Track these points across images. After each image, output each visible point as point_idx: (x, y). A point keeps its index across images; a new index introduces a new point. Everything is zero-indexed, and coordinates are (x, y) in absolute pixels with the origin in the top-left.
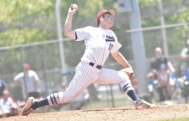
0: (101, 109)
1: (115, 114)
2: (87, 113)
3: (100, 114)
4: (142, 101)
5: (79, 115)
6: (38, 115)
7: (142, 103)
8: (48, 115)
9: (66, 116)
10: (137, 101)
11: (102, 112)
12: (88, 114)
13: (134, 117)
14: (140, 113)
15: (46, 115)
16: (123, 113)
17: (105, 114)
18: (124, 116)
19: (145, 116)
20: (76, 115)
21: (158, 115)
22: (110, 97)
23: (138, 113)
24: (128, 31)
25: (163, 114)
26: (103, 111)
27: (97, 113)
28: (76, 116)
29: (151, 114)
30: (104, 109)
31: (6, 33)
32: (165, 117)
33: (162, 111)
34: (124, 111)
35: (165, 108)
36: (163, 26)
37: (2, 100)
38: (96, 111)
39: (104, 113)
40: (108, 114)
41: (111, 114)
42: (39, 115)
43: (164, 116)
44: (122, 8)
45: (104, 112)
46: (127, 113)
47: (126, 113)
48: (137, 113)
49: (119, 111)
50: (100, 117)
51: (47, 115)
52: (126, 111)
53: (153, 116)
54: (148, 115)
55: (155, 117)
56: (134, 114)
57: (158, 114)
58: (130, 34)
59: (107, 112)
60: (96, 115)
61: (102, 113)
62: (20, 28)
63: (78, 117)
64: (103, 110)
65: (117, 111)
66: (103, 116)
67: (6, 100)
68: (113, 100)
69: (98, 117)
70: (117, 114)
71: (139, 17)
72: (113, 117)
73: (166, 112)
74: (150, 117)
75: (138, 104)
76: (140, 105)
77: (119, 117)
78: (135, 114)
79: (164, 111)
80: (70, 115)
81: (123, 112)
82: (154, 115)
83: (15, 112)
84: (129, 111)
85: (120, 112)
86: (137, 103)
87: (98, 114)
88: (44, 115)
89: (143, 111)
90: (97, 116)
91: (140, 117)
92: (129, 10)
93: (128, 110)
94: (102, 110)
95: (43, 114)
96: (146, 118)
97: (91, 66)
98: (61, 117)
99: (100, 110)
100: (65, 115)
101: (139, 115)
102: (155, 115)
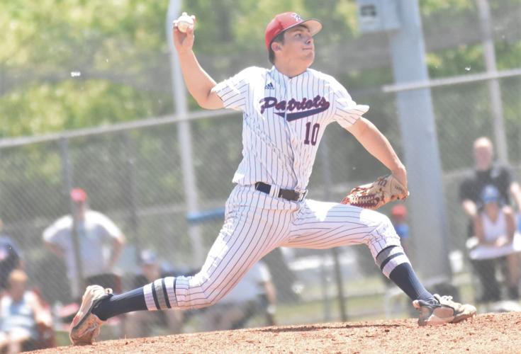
0: (316, 325)
1: (361, 340)
2: (275, 335)
3: (316, 340)
4: (435, 298)
5: (250, 342)
6: (127, 344)
7: (437, 306)
8: (156, 343)
9: (212, 347)
10: (421, 301)
11: (320, 332)
12: (278, 341)
13: (419, 348)
14: (436, 337)
15: (151, 344)
16: (385, 336)
17: (330, 340)
18: (388, 344)
19: (453, 344)
20: (243, 344)
21: (492, 340)
22: (332, 291)
23: (431, 337)
24: (387, 89)
25: (505, 338)
26: (325, 330)
27: (305, 337)
28: (242, 347)
29: (470, 339)
30: (326, 325)
31: (14, 97)
32: (513, 348)
33: (502, 330)
34: (388, 331)
35: (513, 322)
36: (493, 73)
37: (7, 301)
38: (302, 329)
39: (327, 337)
40: (340, 339)
41: (347, 339)
42: (131, 344)
43: (510, 344)
44: (368, 19)
45: (326, 334)
46: (397, 336)
47: (394, 336)
48: (428, 335)
49: (372, 331)
50: (316, 348)
51: (153, 342)
52: (392, 329)
53: (476, 345)
54: (461, 343)
55: (481, 347)
56: (419, 338)
57: (490, 340)
58: (392, 96)
59: (335, 333)
60: (303, 342)
61: (319, 337)
62: (54, 81)
63: (248, 348)
64: (325, 328)
65: (367, 332)
66: (324, 346)
67: (18, 301)
68: (341, 299)
69: (310, 348)
70: (365, 339)
71: (421, 45)
72: (354, 348)
73: (516, 334)
74: (466, 347)
75: (425, 309)
76: (431, 312)
77: (372, 348)
78: (421, 340)
79: (507, 331)
80: (225, 344)
81: (385, 333)
82: (477, 341)
83: (46, 336)
84: (402, 331)
85: (374, 333)
86: (421, 304)
87: (308, 341)
88: (145, 344)
89: (446, 329)
90: (306, 347)
91: (435, 348)
92: (391, 23)
93: (398, 328)
94: (319, 328)
95: (142, 340)
96: (454, 351)
97: (263, 194)
98: (197, 348)
99: (313, 328)
100: (210, 342)
101: (434, 341)
102: (481, 341)
